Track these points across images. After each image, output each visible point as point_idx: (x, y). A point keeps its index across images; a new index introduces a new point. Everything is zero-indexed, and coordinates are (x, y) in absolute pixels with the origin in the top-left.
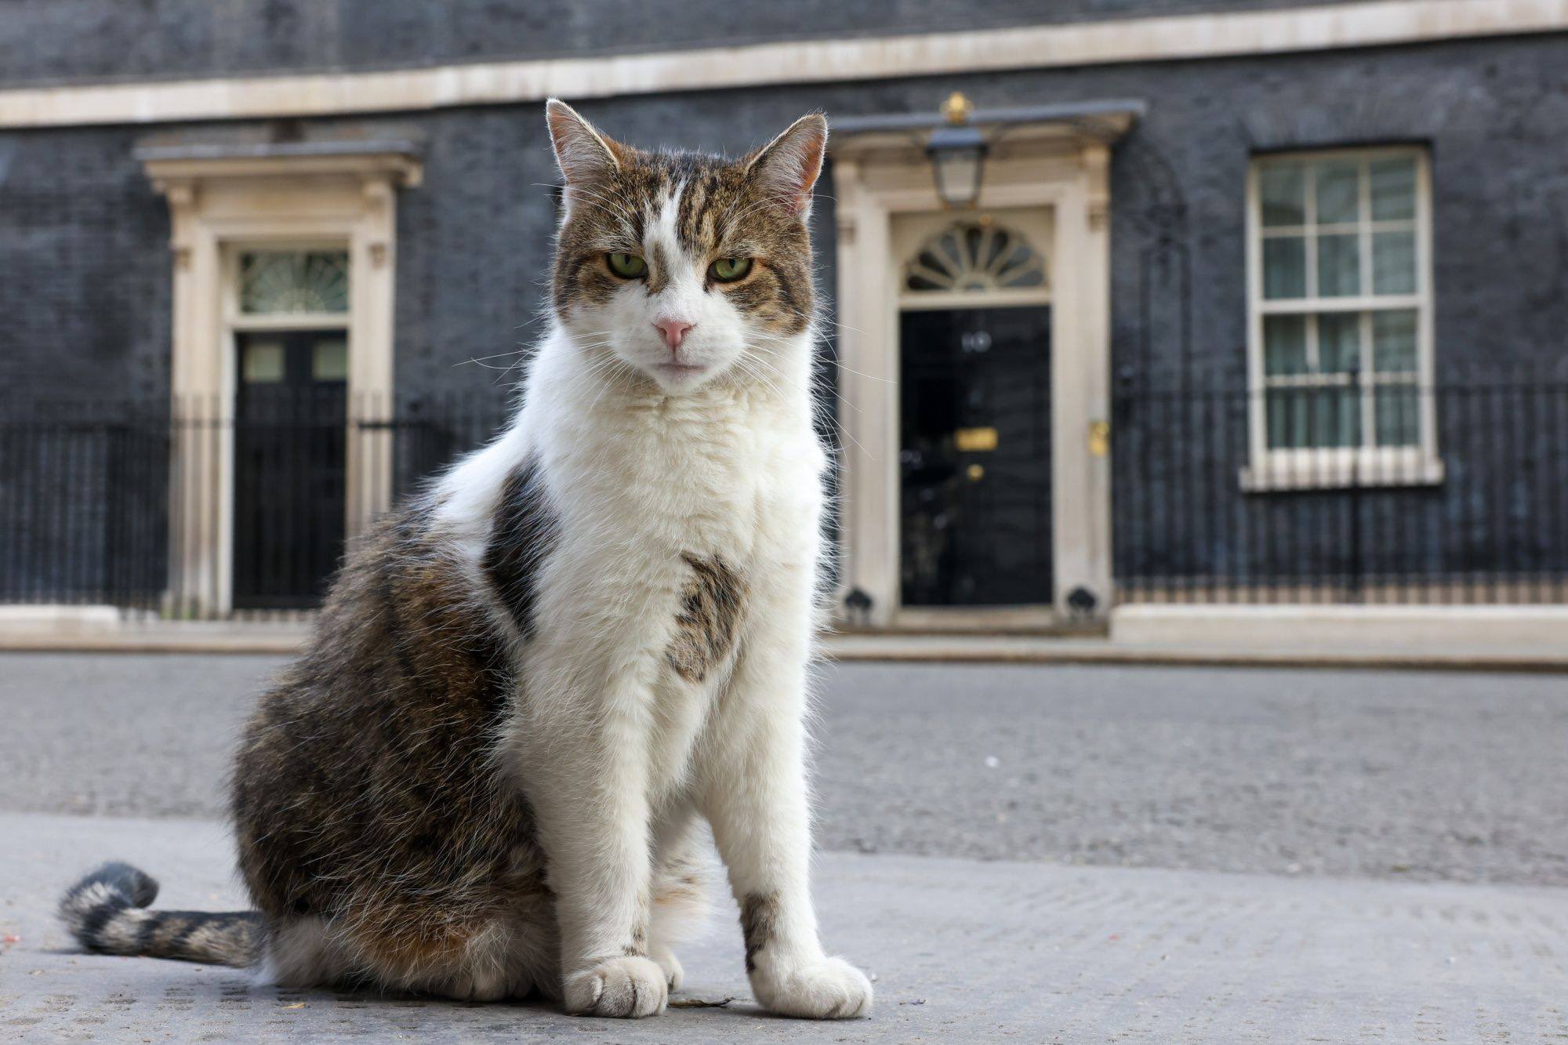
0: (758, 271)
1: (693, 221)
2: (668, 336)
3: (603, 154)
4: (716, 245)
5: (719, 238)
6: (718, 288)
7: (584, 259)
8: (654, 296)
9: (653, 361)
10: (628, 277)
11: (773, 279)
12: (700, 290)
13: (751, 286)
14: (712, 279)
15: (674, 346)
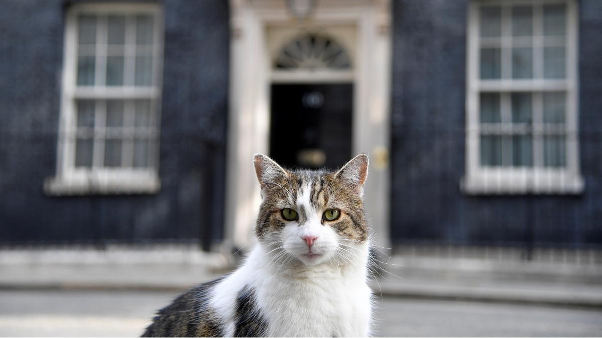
1: (316, 195)
2: (307, 242)
5: (326, 202)
6: (327, 223)
7: (271, 213)
8: (301, 226)
9: (301, 253)
10: (290, 220)
11: (349, 220)
12: (319, 224)
13: (341, 223)
14: (324, 219)
15: (310, 246)
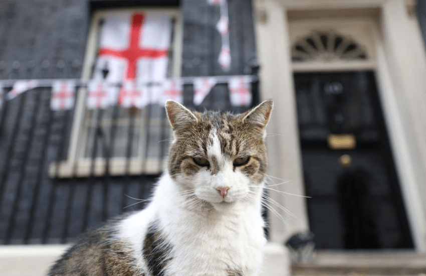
0: (252, 160)
2: (222, 192)
3: (190, 116)
4: (237, 153)
5: (238, 150)
6: (238, 169)
7: (184, 159)
8: (214, 175)
12: (232, 171)
13: (250, 166)
